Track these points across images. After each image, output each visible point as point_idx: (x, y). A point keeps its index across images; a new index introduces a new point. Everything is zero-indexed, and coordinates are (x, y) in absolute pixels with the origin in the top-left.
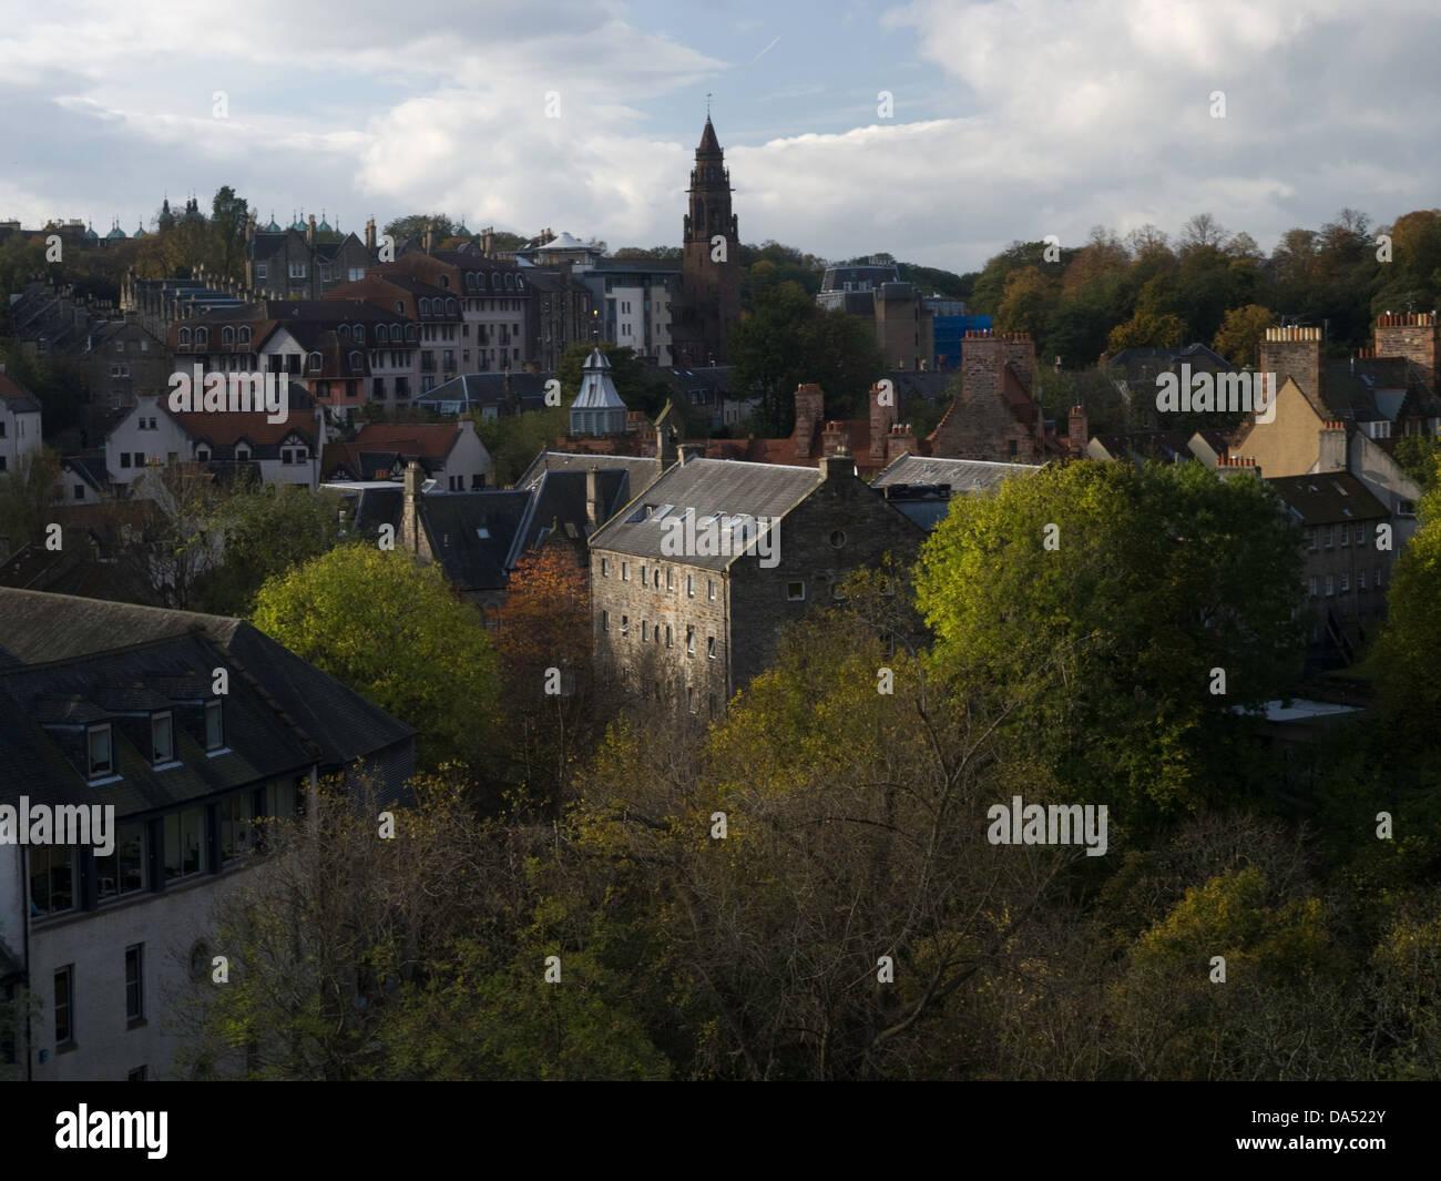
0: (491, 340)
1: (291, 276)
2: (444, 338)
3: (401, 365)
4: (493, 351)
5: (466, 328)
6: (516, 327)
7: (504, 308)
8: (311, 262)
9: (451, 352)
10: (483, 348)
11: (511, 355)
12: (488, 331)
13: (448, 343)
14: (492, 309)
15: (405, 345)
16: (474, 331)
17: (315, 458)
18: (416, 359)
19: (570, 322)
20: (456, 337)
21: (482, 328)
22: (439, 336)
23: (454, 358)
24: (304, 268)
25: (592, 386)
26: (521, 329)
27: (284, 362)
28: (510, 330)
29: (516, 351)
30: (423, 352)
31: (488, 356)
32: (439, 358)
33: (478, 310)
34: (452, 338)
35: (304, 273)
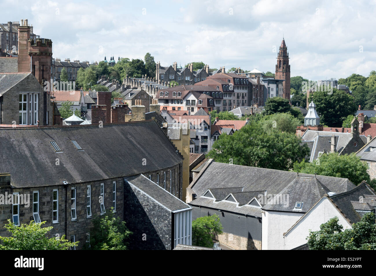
0: (240, 98)
1: (170, 78)
2: (229, 97)
3: (218, 104)
4: (240, 100)
5: (234, 94)
6: (246, 94)
7: (243, 89)
8: (176, 74)
9: (230, 100)
10: (238, 99)
11: (244, 102)
12: (239, 95)
13: (230, 98)
14: (241, 89)
15: (219, 98)
16: (236, 95)
17: (209, 129)
18: (222, 102)
19: (259, 93)
20: (232, 97)
21: (238, 94)
22: (228, 96)
23: (231, 102)
24: (173, 76)
25: (311, 112)
26: (247, 95)
27: (191, 102)
28: (244, 95)
29: (246, 101)
30: (224, 100)
31: (239, 102)
32: (227, 102)
33: (237, 89)
34: (231, 97)
35: (173, 77)
